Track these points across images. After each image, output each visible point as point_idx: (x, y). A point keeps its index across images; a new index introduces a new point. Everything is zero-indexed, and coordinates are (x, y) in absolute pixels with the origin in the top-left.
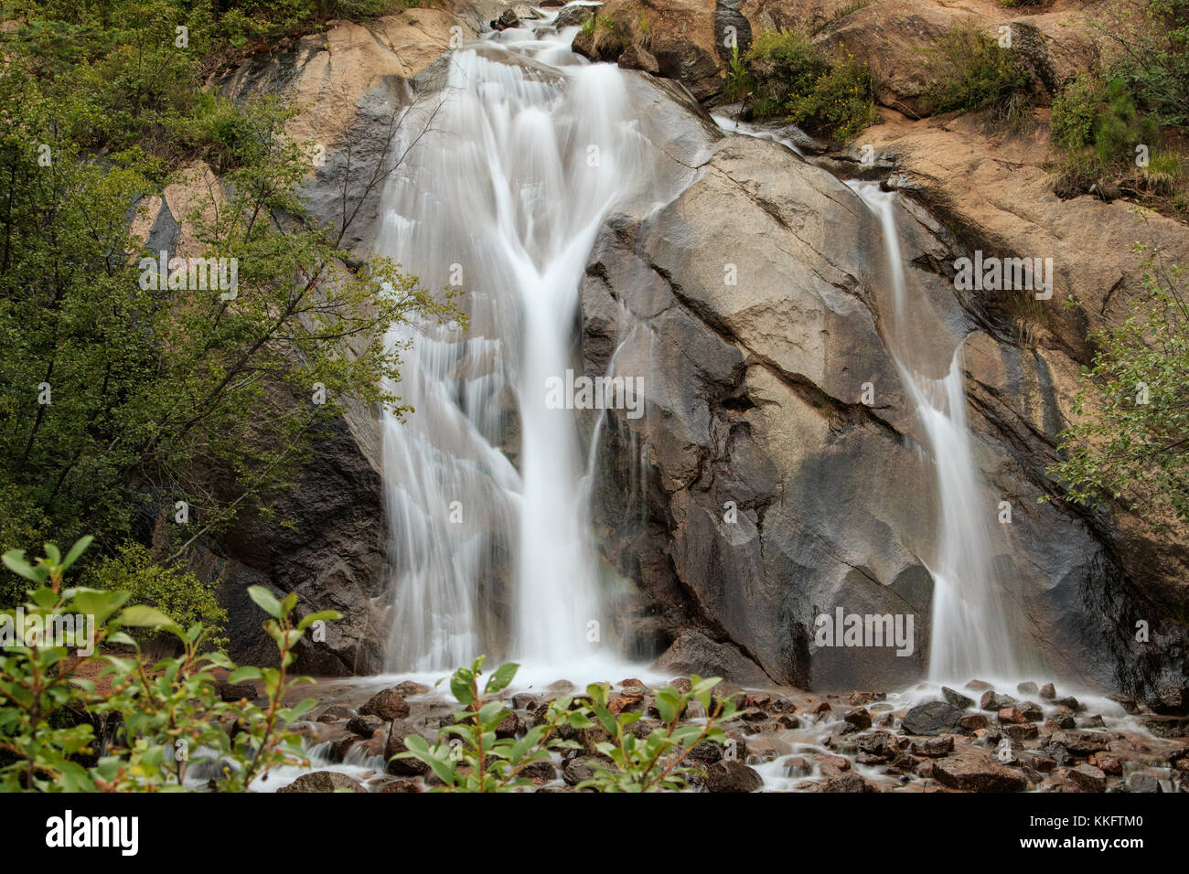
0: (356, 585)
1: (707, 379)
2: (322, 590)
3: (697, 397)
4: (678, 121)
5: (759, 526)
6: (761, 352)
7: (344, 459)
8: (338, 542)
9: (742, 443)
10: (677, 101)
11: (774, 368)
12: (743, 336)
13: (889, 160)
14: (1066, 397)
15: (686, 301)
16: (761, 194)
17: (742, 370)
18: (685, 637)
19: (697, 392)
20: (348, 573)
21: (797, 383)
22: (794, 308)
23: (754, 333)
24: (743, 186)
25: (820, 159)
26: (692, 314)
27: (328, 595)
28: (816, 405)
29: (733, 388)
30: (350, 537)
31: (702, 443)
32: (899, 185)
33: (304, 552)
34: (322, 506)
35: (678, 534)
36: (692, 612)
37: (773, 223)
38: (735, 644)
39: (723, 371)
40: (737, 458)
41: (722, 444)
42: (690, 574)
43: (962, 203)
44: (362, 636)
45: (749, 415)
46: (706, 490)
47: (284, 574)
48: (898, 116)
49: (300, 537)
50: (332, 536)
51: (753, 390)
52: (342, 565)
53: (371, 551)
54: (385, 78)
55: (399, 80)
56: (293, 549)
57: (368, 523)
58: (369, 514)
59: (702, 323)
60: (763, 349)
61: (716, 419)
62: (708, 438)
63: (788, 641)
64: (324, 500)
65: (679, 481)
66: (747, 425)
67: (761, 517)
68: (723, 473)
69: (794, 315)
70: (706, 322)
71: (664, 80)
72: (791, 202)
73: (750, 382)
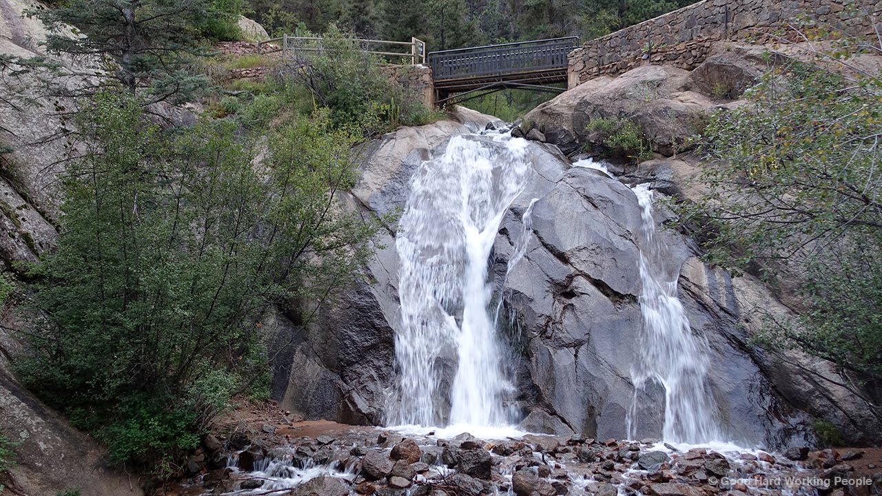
0: (378, 382)
1: (552, 281)
2: (362, 384)
3: (547, 291)
4: (549, 162)
5: (576, 356)
6: (581, 269)
7: (377, 321)
8: (372, 361)
9: (568, 313)
10: (551, 153)
11: (587, 277)
12: (572, 261)
13: (652, 175)
14: (739, 290)
15: (545, 245)
16: (586, 194)
17: (571, 278)
18: (535, 412)
19: (548, 289)
20: (375, 376)
21: (598, 284)
22: (598, 247)
23: (577, 260)
24: (577, 190)
25: (620, 177)
26: (547, 251)
27: (365, 386)
28: (608, 295)
29: (566, 287)
30: (378, 358)
31: (548, 314)
32: (656, 186)
33: (356, 365)
34: (366, 344)
35: (533, 359)
36: (539, 399)
37: (590, 207)
38: (559, 416)
39: (560, 277)
40: (566, 322)
41: (558, 315)
42: (537, 381)
43: (686, 194)
44: (378, 407)
45: (573, 301)
46: (549, 338)
47: (347, 376)
48: (660, 156)
49: (355, 358)
50: (369, 358)
51: (576, 288)
52: (373, 372)
53: (386, 365)
54: (418, 150)
55: (425, 151)
56: (351, 364)
57: (386, 352)
58: (387, 348)
59: (552, 255)
60: (583, 268)
61: (556, 302)
62: (552, 312)
63: (585, 416)
64: (367, 341)
65: (535, 333)
66: (572, 305)
67: (577, 352)
68: (558, 329)
69: (598, 250)
70: (554, 255)
71: (546, 144)
72: (600, 196)
73: (574, 284)
